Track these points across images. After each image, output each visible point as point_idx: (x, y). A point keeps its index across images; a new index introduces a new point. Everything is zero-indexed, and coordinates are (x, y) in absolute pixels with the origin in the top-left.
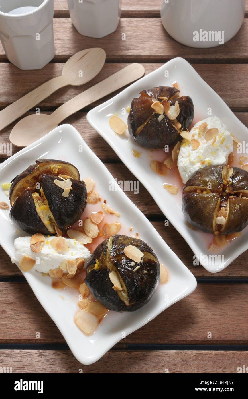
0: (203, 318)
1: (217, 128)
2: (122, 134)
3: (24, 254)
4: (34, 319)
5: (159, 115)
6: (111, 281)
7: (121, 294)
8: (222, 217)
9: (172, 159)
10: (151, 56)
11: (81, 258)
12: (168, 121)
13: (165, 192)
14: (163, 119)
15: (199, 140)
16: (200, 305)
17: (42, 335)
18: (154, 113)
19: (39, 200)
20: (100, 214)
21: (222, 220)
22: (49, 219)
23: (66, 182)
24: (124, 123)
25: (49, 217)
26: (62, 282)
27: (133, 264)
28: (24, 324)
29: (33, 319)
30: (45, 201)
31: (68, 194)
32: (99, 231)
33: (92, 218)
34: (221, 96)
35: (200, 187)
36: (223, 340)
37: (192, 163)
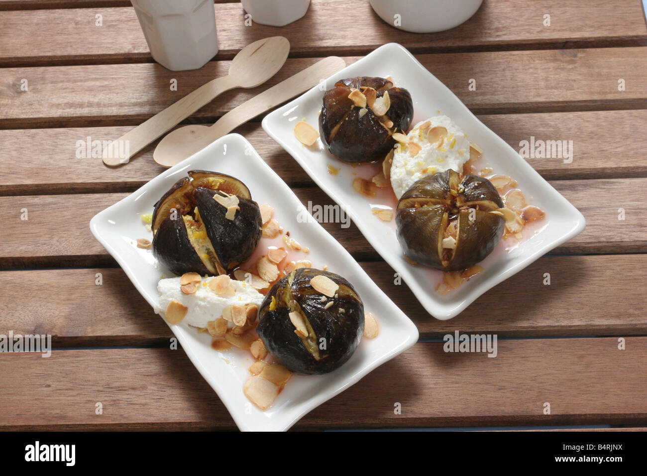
0: (430, 388)
1: (445, 127)
2: (312, 145)
3: (171, 299)
4: (187, 395)
5: (361, 108)
6: (291, 323)
7: (308, 343)
8: (451, 237)
9: (383, 175)
10: (354, 46)
11: (252, 304)
12: (373, 116)
13: (375, 220)
14: (367, 115)
15: (420, 144)
16: (426, 370)
17: (198, 416)
18: (353, 106)
19: (192, 225)
20: (281, 250)
21: (450, 241)
22: (207, 252)
23: (230, 199)
24: (314, 130)
25: (208, 249)
26: (225, 341)
27: (323, 299)
28: (172, 402)
29: (184, 396)
30: (201, 226)
31: (234, 215)
32: (279, 272)
33: (269, 255)
34: (457, 94)
35: (419, 199)
36: (459, 416)
37: (410, 173)
